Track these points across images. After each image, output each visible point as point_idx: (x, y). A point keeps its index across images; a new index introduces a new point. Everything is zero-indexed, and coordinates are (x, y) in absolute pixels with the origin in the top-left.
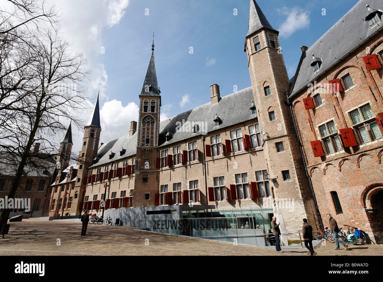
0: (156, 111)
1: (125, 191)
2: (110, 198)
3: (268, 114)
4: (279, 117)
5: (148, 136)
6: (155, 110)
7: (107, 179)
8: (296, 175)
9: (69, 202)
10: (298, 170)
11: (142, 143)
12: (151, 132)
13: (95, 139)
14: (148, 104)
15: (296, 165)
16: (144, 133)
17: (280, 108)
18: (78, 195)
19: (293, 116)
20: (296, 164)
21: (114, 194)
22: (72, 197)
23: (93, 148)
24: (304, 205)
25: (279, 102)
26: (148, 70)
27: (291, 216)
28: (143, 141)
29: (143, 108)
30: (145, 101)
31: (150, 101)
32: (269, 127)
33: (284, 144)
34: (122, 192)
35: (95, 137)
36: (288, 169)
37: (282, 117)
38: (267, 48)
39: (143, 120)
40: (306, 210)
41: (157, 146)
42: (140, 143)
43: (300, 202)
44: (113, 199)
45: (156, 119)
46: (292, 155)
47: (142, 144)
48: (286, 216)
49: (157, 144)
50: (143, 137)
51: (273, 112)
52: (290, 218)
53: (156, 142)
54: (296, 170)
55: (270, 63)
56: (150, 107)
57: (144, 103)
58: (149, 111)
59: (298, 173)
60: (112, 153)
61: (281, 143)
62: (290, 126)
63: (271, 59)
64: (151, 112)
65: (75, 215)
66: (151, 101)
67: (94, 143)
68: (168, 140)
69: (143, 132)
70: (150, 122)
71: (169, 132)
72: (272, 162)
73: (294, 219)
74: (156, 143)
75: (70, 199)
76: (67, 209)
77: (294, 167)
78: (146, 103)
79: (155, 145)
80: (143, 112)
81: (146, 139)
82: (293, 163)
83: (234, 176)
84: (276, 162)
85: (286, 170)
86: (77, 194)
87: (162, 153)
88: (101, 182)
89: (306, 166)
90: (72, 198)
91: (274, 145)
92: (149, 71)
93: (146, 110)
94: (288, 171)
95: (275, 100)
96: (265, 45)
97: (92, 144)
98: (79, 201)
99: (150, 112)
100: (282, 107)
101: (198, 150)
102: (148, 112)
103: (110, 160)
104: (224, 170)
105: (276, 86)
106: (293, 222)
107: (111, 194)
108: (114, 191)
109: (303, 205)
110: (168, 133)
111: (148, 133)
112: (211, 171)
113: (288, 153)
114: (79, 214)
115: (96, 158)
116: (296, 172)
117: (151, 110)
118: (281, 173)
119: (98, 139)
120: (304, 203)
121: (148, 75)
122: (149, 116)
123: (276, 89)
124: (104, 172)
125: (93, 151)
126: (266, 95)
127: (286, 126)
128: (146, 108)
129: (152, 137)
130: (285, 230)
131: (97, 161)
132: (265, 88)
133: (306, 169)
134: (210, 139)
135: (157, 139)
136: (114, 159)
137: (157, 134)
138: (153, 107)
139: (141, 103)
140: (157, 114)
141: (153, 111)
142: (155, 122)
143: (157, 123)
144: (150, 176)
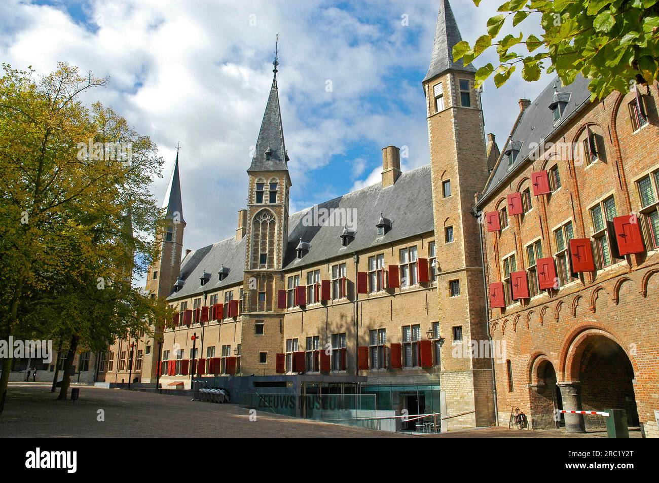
0: (278, 200)
1: (229, 346)
2: (205, 357)
3: (443, 230)
4: (458, 237)
5: (264, 249)
6: (277, 198)
7: (198, 322)
8: (470, 334)
9: (137, 359)
10: (474, 327)
11: (253, 262)
12: (269, 241)
13: (174, 244)
14: (264, 187)
15: (473, 319)
16: (256, 244)
17: (461, 221)
18: (152, 349)
19: (480, 236)
20: (473, 317)
21: (211, 349)
22: (142, 351)
23: (173, 263)
24: (474, 379)
25: (460, 211)
26: (266, 116)
27: (456, 394)
28: (255, 258)
29: (255, 196)
30: (258, 181)
31: (267, 182)
32: (443, 253)
33: (461, 284)
34: (224, 347)
35: (174, 240)
36: (461, 325)
37: (462, 238)
38: (452, 109)
39: (255, 218)
40: (475, 385)
41: (281, 267)
42: (249, 263)
43: (469, 374)
44: (209, 358)
45: (278, 217)
46: (468, 302)
47: (254, 264)
48: (449, 394)
49: (281, 265)
50: (256, 251)
51: (451, 227)
52: (454, 396)
53: (278, 259)
54: (471, 326)
55: (454, 138)
56: (268, 192)
57: (256, 185)
58: (266, 200)
59: (474, 331)
60: (206, 274)
61: (457, 281)
62: (474, 253)
63: (456, 130)
64: (270, 202)
65: (150, 382)
66: (269, 182)
67: (174, 252)
68: (299, 257)
69: (254, 241)
70: (268, 222)
71: (302, 240)
72: (441, 312)
73: (459, 398)
74: (279, 263)
75: (139, 354)
76: (135, 371)
77: (469, 321)
78: (260, 185)
79: (277, 265)
80: (254, 203)
81: (261, 255)
82: (469, 316)
83: (400, 328)
84: (446, 312)
85: (459, 325)
86: (149, 347)
87: (288, 281)
88: (188, 326)
89: (489, 320)
90: (141, 353)
91: (447, 285)
92: (266, 119)
93: (259, 200)
94: (460, 327)
95: (455, 207)
96: (450, 103)
97: (170, 256)
98: (153, 358)
99: (268, 203)
100: (465, 221)
101: (348, 280)
102: (263, 203)
103: (202, 287)
104: (387, 319)
105: (458, 182)
106: (457, 403)
107: (205, 350)
108: (210, 344)
109: (472, 379)
110: (300, 243)
111: (264, 243)
112: (365, 319)
113: (464, 300)
114: (155, 381)
115: (177, 282)
116: (470, 329)
117: (269, 199)
118: (451, 330)
119: (180, 245)
120: (474, 376)
121: (265, 127)
122: (265, 210)
123: (458, 188)
124: (192, 309)
125: (172, 269)
126: (444, 196)
127: (467, 254)
128: (260, 195)
129: (271, 252)
130: (446, 413)
131: (180, 287)
132: (444, 183)
133: (487, 325)
134: (367, 262)
135: (280, 255)
136: (209, 286)
137: (281, 245)
138: (273, 194)
139: (252, 185)
140: (280, 206)
141: (273, 200)
142: (277, 221)
143: (280, 223)
144: (266, 322)
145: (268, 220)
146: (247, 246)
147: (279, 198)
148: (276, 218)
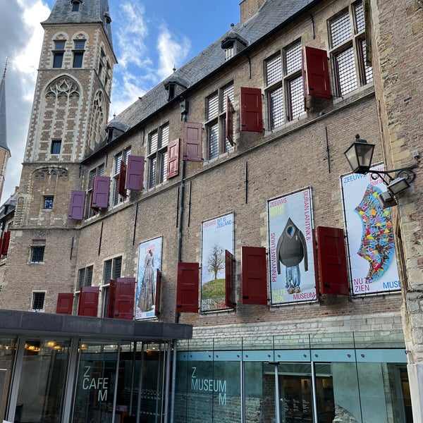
0: (85, 64)
5: (58, 133)
6: (84, 60)
11: (39, 151)
12: (68, 122)
14: (66, 45)
16: (47, 125)
28: (44, 146)
29: (52, 57)
30: (57, 37)
31: (70, 38)
39: (48, 89)
42: (32, 153)
45: (84, 87)
47: (40, 154)
49: (82, 154)
50: (45, 135)
53: (79, 147)
56: (71, 53)
57: (53, 42)
58: (67, 64)
64: (73, 66)
66: (74, 37)
69: (44, 122)
70: (69, 94)
74: (79, 151)
78: (60, 42)
79: (73, 157)
80: (49, 67)
81: (53, 141)
87: (91, 177)
93: (57, 63)
99: (68, 66)
102: (63, 67)
110: (113, 121)
111: (59, 125)
112: (197, 212)
117: (71, 61)
122: (64, 77)
128: (58, 55)
129: (70, 136)
134: (204, 107)
137: (84, 125)
138: (78, 54)
139: (46, 43)
140: (87, 70)
141: (77, 62)
142: (81, 93)
143: (86, 95)
144: (50, 243)
145: (68, 91)
146: (31, 131)
147: (86, 61)
148: (81, 87)
